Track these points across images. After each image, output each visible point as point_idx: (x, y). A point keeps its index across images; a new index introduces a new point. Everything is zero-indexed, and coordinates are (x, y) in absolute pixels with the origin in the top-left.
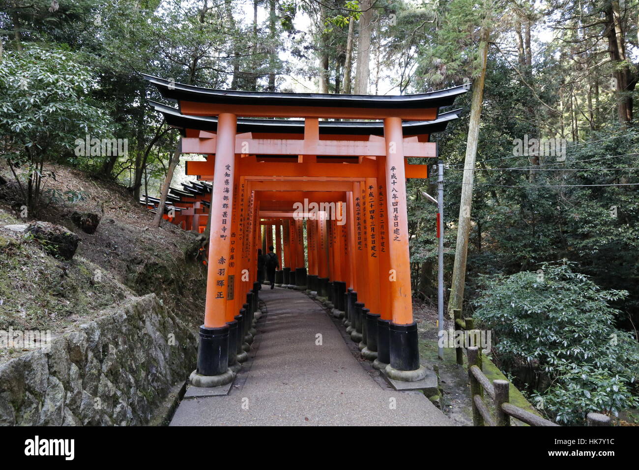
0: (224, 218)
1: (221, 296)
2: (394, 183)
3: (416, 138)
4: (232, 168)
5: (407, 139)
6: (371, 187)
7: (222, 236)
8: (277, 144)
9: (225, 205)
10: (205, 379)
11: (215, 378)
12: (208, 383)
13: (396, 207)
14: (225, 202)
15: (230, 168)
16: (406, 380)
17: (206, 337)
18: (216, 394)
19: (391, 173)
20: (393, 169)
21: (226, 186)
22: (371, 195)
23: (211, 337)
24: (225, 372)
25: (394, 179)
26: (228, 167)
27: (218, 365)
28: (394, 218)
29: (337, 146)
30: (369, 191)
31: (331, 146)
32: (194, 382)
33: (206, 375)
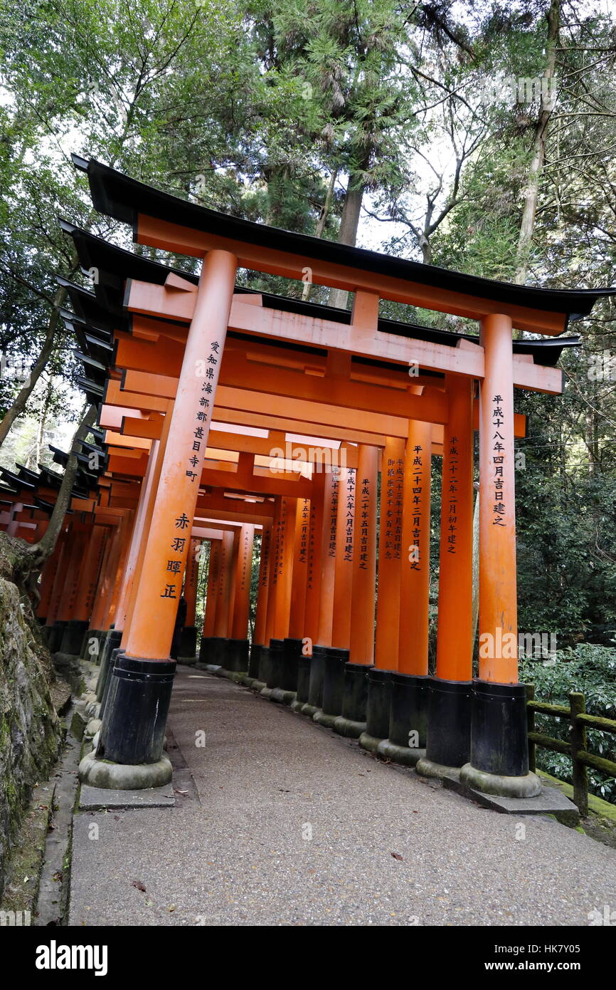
0: (197, 440)
1: (172, 594)
2: (499, 423)
3: (531, 357)
4: (220, 350)
5: (518, 356)
6: (418, 449)
7: (189, 474)
8: (305, 324)
9: (201, 414)
10: (119, 771)
11: (142, 771)
12: (127, 780)
13: (500, 465)
14: (202, 409)
15: (218, 350)
16: (513, 794)
17: (133, 676)
18: (151, 802)
19: (494, 406)
20: (498, 399)
21: (208, 380)
22: (417, 461)
23: (142, 677)
24: (158, 760)
25: (499, 417)
26: (215, 346)
27: (149, 742)
28: (495, 484)
29: (407, 346)
30: (414, 455)
31: (398, 344)
32: (92, 776)
33: (120, 763)
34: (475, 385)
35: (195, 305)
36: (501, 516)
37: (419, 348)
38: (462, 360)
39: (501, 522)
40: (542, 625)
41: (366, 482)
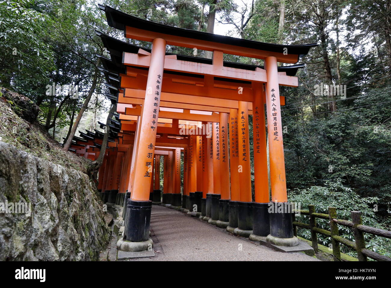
0: (155, 114)
1: (148, 175)
2: (274, 100)
3: (285, 73)
4: (161, 78)
5: (280, 73)
6: (243, 113)
7: (152, 127)
8: (194, 65)
9: (155, 104)
10: (133, 245)
11: (141, 244)
12: (136, 248)
13: (275, 116)
14: (156, 102)
15: (160, 78)
16: (288, 245)
17: (135, 208)
18: (145, 256)
19: (271, 93)
20: (273, 90)
21: (157, 90)
22: (243, 117)
23: (139, 208)
24: (147, 240)
25: (274, 97)
26: (159, 76)
27: (143, 233)
28: (274, 124)
29: (235, 72)
30: (241, 115)
31: (232, 71)
32: (122, 247)
33: (133, 241)
34: (263, 86)
35: (150, 61)
36: (277, 137)
37: (240, 72)
38: (257, 76)
39: (277, 139)
40: (297, 180)
41: (223, 127)
